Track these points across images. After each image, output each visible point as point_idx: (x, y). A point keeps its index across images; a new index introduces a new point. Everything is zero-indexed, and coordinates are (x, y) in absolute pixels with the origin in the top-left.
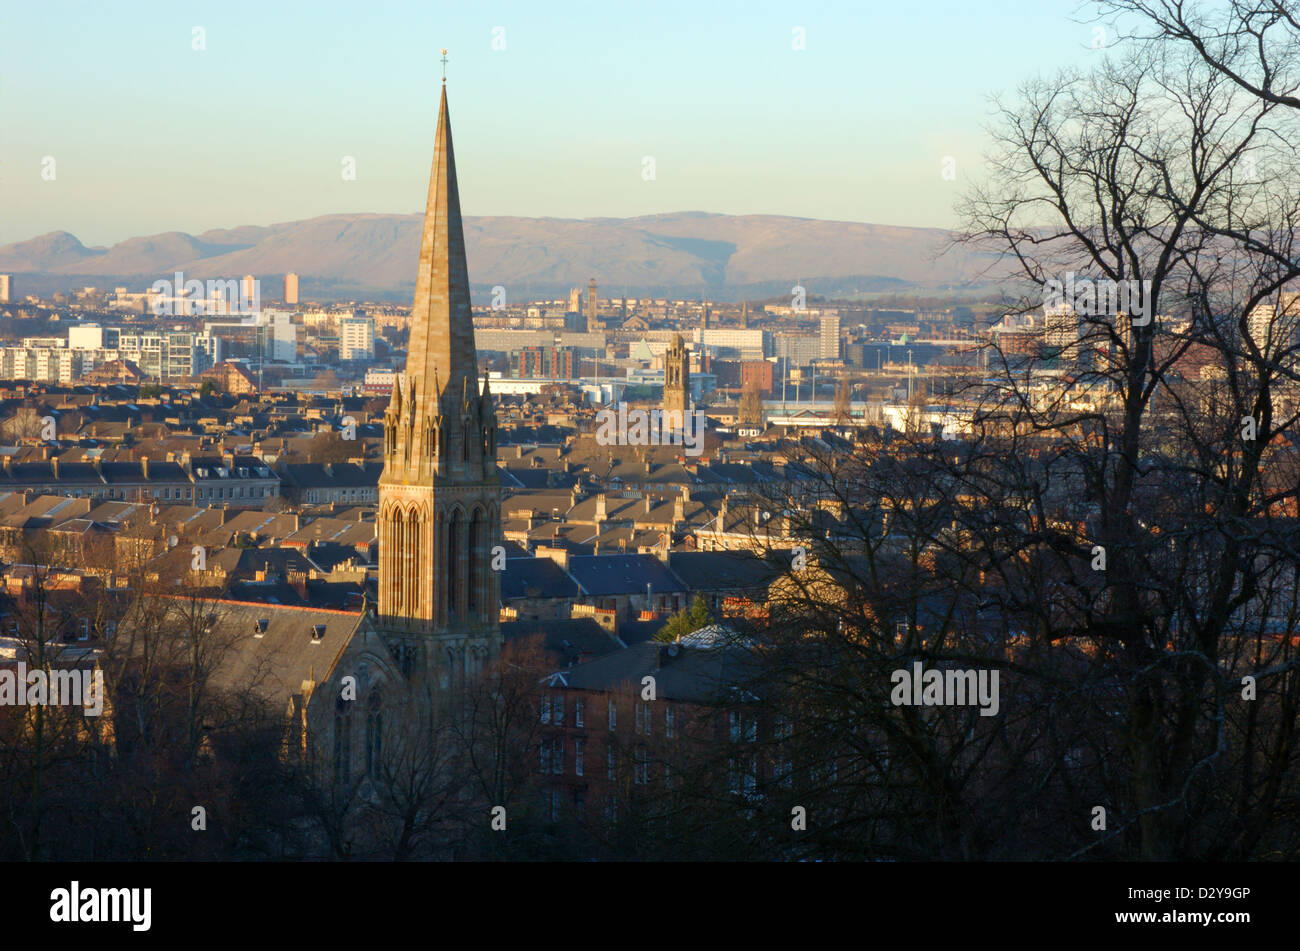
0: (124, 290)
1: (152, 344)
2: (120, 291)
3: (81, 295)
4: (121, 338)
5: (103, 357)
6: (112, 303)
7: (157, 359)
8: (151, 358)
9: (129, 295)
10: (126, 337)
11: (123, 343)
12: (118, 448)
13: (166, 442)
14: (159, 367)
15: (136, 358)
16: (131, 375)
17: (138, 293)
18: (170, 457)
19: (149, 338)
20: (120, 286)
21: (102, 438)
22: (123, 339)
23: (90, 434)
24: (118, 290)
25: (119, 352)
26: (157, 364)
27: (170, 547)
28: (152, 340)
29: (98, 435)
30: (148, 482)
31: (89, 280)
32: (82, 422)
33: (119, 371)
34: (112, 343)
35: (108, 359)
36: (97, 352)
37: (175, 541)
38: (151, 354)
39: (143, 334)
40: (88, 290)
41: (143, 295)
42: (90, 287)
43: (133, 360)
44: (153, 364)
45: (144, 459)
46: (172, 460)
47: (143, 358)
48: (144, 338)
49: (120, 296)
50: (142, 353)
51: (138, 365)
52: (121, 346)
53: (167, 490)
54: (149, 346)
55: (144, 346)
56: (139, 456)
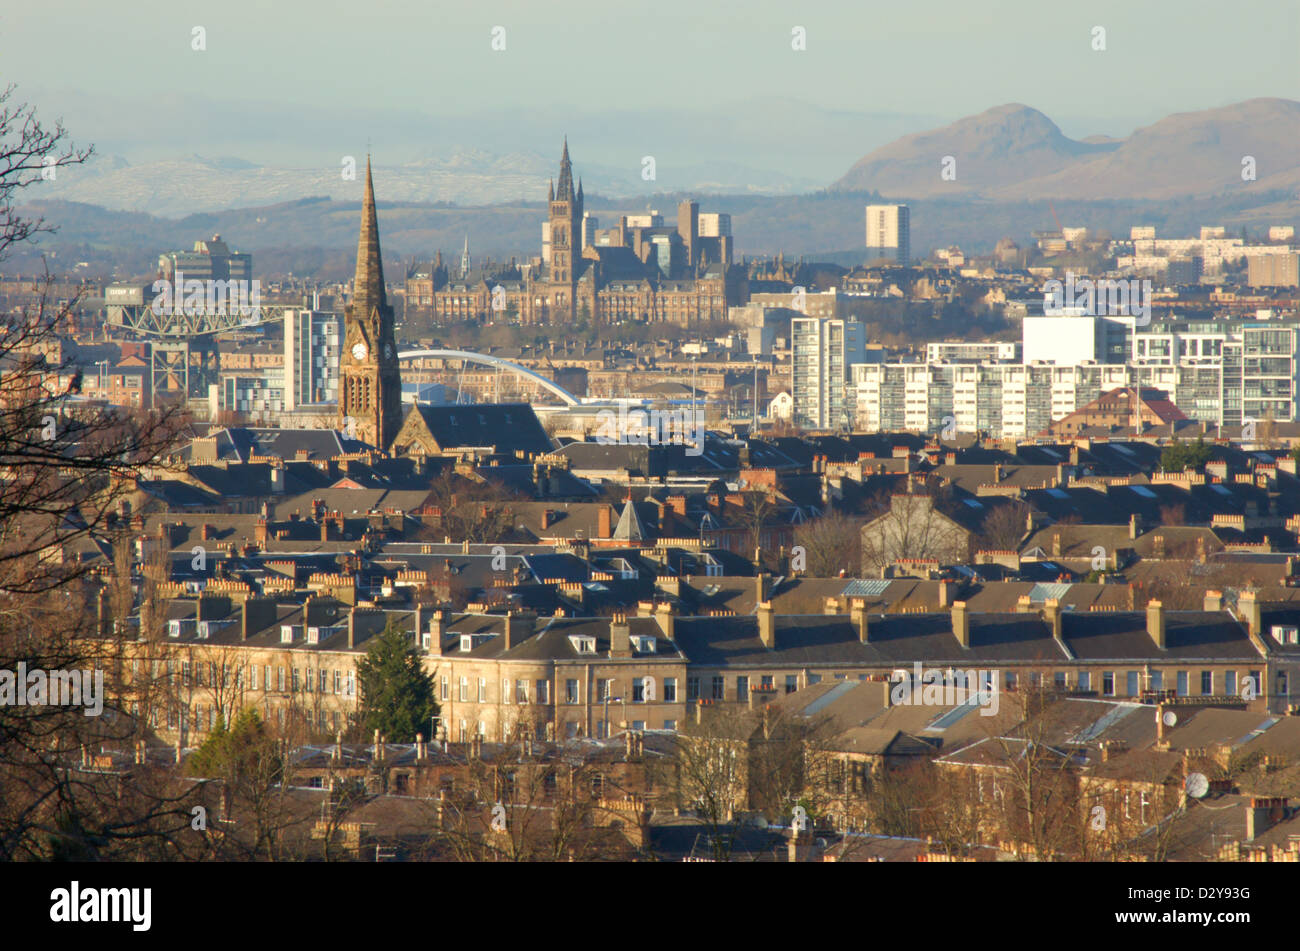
0: (1150, 231)
1: (1206, 352)
2: (1142, 235)
3: (1055, 245)
4: (1135, 338)
5: (1095, 382)
6: (1123, 261)
7: (1216, 381)
8: (1204, 384)
9: (1161, 244)
10: (1147, 337)
11: (1142, 350)
12: (1102, 581)
13: (1209, 569)
14: (1218, 403)
15: (1168, 383)
16: (1157, 421)
17: (1182, 237)
18: (1212, 602)
19: (1200, 338)
20: (1144, 222)
21: (1071, 561)
22: (1142, 341)
23: (1050, 553)
24: (1137, 232)
25: (1131, 370)
26: (1216, 396)
27: (1189, 798)
28: (1206, 343)
29: (1064, 551)
30: (1162, 656)
31: (1074, 211)
32: (1029, 525)
33: (1130, 412)
34: (1117, 349)
35: (1107, 387)
36: (1081, 369)
37: (1201, 786)
38: (1202, 372)
39: (1185, 329)
40: (1071, 234)
41: (1192, 242)
42: (1074, 226)
43: (1161, 387)
44: (1206, 395)
45: (1155, 604)
46: (1216, 607)
47: (1184, 383)
48: (1186, 337)
49: (1141, 245)
50: (1182, 370)
51: (1172, 398)
52: (1136, 356)
53: (1206, 675)
54: (1200, 356)
55: (1188, 356)
56: (1142, 598)
